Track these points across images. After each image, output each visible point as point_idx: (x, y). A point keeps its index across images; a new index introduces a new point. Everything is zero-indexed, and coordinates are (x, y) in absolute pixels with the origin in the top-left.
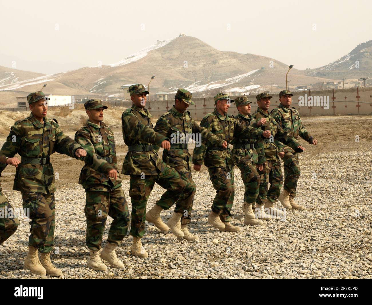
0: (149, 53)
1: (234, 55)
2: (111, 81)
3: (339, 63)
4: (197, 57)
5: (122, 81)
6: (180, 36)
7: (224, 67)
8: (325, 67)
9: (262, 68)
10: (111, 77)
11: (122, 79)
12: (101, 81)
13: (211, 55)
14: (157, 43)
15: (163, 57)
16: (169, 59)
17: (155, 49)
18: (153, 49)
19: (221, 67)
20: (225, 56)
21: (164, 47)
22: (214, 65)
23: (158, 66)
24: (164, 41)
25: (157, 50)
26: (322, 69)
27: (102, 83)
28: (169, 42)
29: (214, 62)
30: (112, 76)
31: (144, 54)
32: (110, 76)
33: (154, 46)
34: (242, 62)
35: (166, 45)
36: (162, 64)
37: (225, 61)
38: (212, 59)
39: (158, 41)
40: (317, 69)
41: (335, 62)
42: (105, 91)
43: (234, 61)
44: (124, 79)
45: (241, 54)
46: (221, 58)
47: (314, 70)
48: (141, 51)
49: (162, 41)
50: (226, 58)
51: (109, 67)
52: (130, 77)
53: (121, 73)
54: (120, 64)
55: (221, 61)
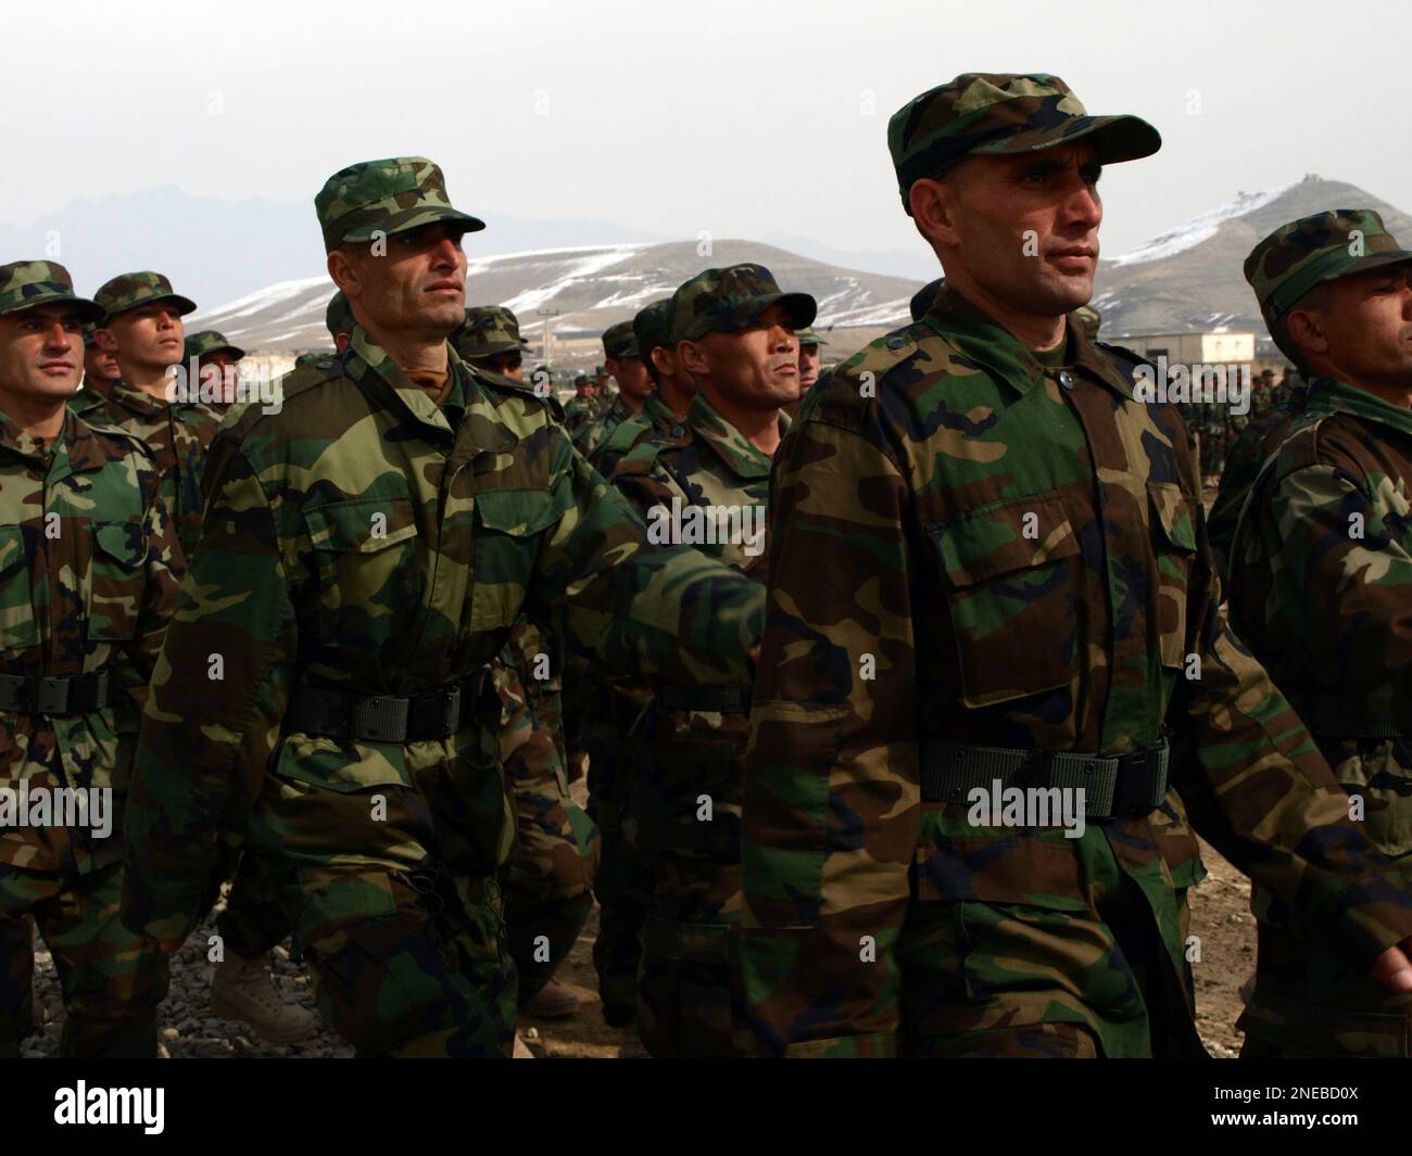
0: (1221, 225)
2: (1133, 300)
5: (1163, 300)
6: (1306, 179)
10: (1132, 292)
11: (1162, 295)
12: (1108, 300)
14: (1239, 199)
17: (1235, 215)
18: (1229, 216)
21: (1263, 210)
24: (1259, 195)
25: (1244, 219)
27: (1109, 306)
28: (1276, 196)
30: (1135, 288)
31: (1207, 231)
32: (1127, 288)
33: (1231, 207)
35: (1268, 205)
39: (1241, 193)
42: (1122, 328)
44: (1168, 296)
48: (1195, 221)
49: (1254, 193)
51: (1115, 266)
52: (1181, 291)
53: (1157, 279)
54: (1146, 256)
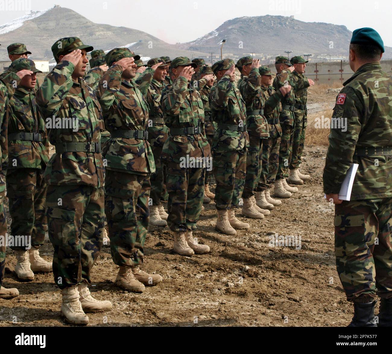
0: (24, 23)
1: (108, 28)
3: (208, 38)
4: (74, 29)
6: (55, 7)
7: (101, 39)
8: (195, 41)
9: (140, 41)
13: (88, 27)
14: (30, 13)
15: (39, 28)
16: (45, 29)
17: (29, 19)
18: (27, 19)
19: (98, 39)
20: (101, 29)
22: (90, 37)
23: (36, 36)
24: (38, 12)
26: (191, 44)
28: (44, 12)
29: (91, 34)
31: (20, 24)
33: (28, 16)
34: (116, 35)
36: (39, 35)
37: (102, 33)
38: (88, 31)
40: (187, 43)
41: (203, 38)
43: (110, 33)
45: (114, 27)
46: (97, 30)
47: (184, 44)
48: (14, 21)
49: (36, 11)
50: (102, 30)
55: (97, 34)
